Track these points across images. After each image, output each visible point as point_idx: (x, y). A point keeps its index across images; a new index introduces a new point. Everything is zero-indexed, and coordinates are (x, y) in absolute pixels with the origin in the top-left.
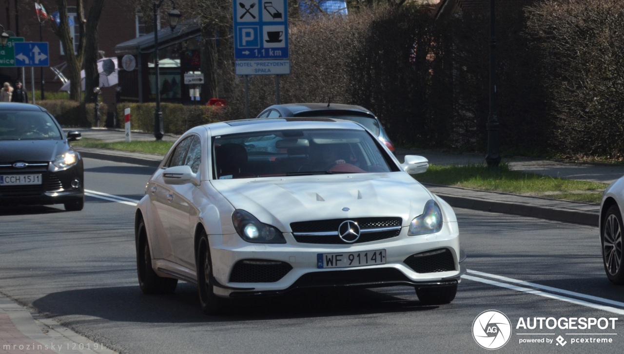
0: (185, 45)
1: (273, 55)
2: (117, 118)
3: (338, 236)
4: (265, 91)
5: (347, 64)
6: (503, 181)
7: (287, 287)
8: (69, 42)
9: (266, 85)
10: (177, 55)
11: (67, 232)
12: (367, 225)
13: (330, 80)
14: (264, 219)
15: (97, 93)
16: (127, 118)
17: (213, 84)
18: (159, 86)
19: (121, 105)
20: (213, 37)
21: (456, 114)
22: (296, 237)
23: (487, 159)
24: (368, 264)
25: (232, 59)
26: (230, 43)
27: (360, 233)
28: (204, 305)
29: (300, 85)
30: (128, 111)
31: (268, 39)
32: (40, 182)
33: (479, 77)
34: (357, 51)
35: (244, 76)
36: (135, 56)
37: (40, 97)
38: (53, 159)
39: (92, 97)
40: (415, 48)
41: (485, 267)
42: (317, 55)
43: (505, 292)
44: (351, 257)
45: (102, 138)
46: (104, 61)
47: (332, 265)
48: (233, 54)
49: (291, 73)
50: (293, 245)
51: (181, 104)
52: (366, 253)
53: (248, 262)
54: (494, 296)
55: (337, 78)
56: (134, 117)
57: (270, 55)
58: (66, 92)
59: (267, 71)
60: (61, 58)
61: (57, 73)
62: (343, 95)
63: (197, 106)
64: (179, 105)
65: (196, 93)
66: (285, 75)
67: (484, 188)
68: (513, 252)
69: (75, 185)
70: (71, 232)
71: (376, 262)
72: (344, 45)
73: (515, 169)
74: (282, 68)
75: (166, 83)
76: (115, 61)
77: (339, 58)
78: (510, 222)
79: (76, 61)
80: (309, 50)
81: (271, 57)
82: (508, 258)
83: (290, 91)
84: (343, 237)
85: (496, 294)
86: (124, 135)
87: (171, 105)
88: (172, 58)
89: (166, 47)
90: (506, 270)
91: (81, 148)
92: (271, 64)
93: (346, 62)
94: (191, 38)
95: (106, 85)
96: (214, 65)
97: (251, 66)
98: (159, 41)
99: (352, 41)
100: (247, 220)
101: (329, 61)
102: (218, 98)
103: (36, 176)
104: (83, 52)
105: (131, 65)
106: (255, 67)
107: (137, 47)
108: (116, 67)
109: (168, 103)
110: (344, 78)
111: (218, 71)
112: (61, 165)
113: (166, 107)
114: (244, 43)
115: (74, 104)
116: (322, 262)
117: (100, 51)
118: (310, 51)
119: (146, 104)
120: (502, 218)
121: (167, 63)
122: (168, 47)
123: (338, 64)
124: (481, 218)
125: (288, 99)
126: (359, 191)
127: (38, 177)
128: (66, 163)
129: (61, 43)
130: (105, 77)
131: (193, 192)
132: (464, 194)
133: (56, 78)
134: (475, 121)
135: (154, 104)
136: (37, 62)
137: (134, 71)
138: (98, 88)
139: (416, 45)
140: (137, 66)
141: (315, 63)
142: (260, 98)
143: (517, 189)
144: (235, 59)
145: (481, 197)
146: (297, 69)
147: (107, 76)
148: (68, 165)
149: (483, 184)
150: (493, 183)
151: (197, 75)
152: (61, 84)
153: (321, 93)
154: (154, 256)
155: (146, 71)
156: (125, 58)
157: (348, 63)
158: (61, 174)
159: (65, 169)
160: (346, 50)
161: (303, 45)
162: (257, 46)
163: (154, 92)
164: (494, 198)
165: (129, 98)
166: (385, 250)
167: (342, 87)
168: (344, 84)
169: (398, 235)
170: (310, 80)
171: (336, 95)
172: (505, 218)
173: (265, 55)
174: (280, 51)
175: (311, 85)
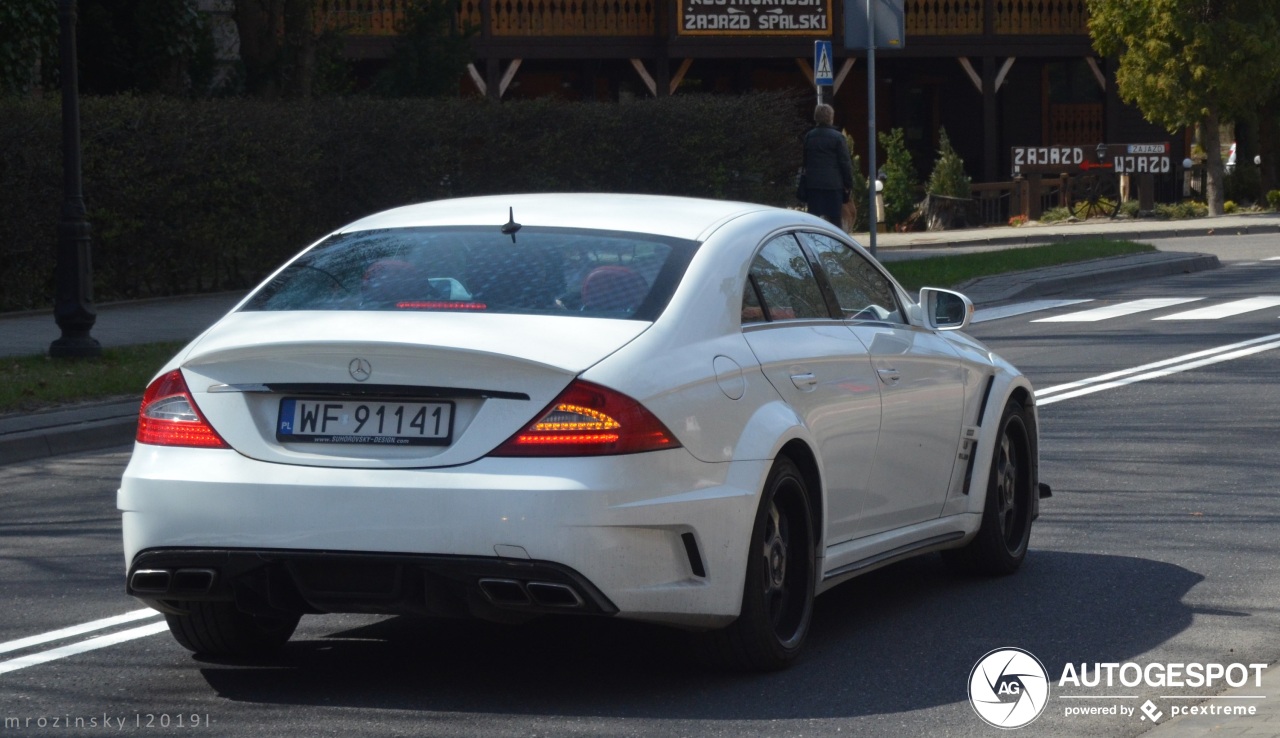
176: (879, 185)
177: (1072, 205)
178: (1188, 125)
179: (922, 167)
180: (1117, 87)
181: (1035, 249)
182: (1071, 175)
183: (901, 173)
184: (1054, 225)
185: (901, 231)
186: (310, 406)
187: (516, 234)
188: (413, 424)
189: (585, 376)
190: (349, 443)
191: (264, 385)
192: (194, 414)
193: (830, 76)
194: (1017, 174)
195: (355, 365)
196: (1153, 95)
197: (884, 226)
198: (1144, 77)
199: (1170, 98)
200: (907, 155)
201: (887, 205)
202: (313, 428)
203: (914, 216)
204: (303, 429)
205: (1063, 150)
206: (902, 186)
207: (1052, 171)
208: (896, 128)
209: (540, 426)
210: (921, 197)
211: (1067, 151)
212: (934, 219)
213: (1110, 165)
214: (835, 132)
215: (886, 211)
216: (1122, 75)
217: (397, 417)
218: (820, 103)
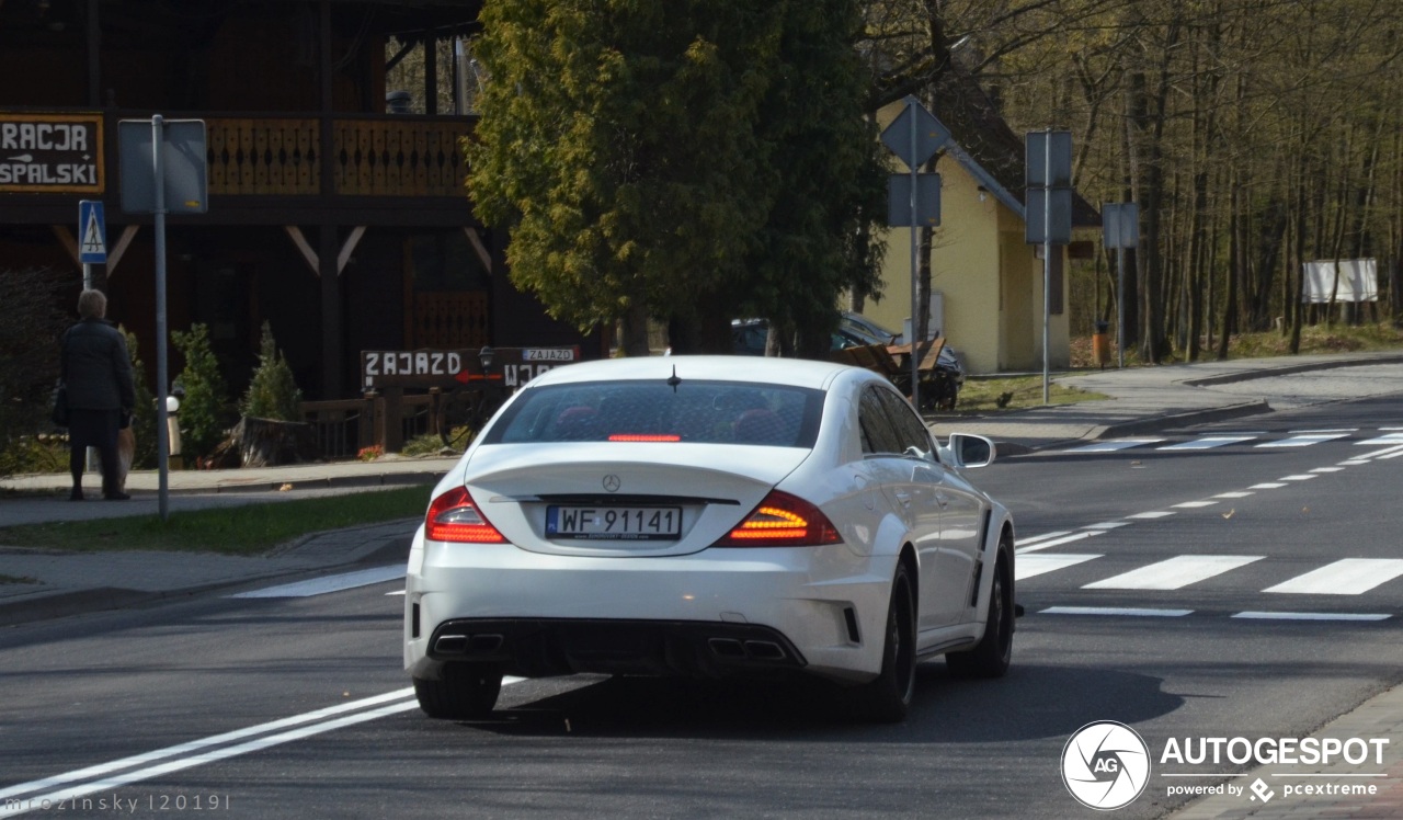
176: (172, 403)
177: (445, 432)
178: (606, 322)
179: (233, 377)
180: (507, 269)
181: (393, 493)
182: (445, 390)
183: (203, 385)
184: (420, 459)
185: (205, 468)
186: (570, 512)
187: (678, 386)
188: (651, 524)
189: (779, 487)
190: (601, 539)
191: (536, 496)
192: (480, 518)
193: (102, 250)
194: (369, 388)
195: (607, 481)
196: (557, 281)
197: (181, 460)
198: (545, 255)
199: (582, 286)
200: (211, 360)
201: (184, 431)
202: (573, 527)
203: (223, 446)
204: (565, 528)
205: (434, 356)
206: (204, 405)
207: (418, 384)
208: (198, 323)
209: (748, 525)
210: (233, 420)
211: (439, 357)
212: (252, 451)
213: (499, 377)
214: (109, 329)
215: (185, 440)
216: (514, 253)
217: (638, 520)
218: (87, 289)
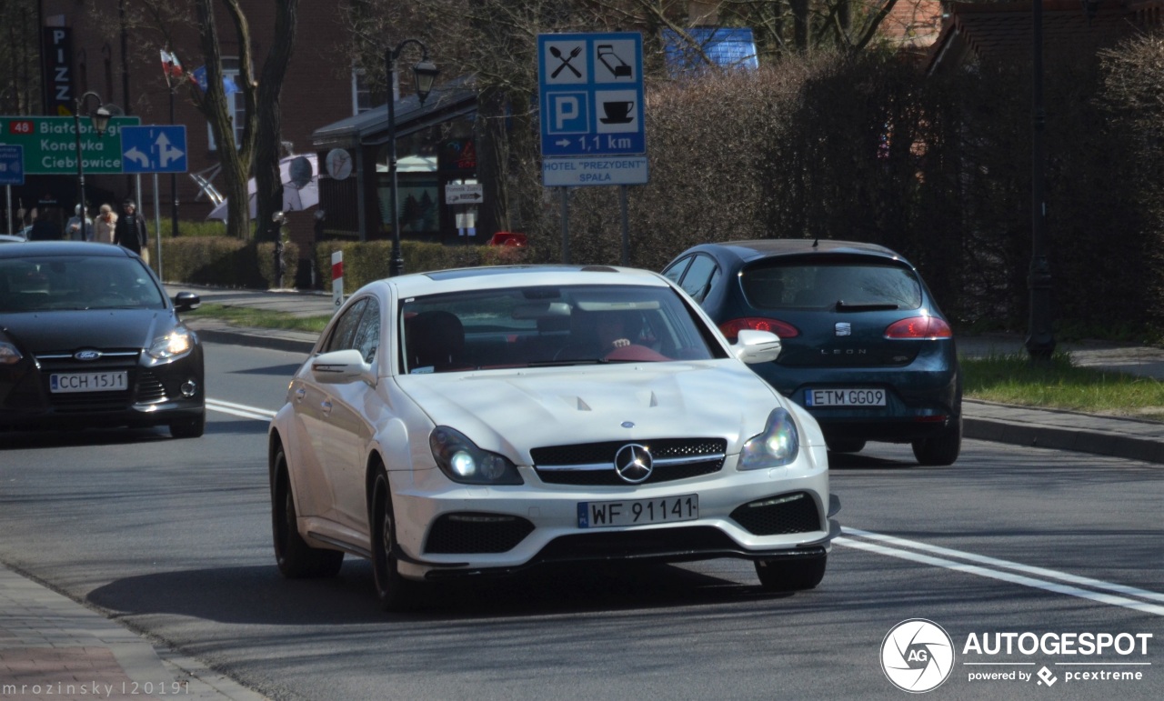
0: (448, 129)
1: (615, 147)
2: (317, 270)
3: (613, 471)
4: (599, 217)
5: (757, 163)
6: (1061, 387)
7: (525, 561)
8: (225, 124)
9: (601, 205)
10: (431, 149)
11: (222, 490)
12: (664, 452)
13: (724, 196)
14: (483, 441)
15: (278, 223)
16: (337, 271)
17: (501, 203)
18: (397, 209)
19: (325, 245)
20: (501, 113)
21: (967, 258)
22: (541, 473)
23: (1028, 345)
24: (666, 520)
25: (537, 157)
26: (533, 125)
27: (652, 466)
28: (383, 593)
29: (667, 204)
30: (338, 257)
31: (605, 116)
32: (124, 387)
33: (1012, 187)
34: (777, 139)
35: (560, 189)
36: (351, 151)
37: (171, 231)
38: (147, 344)
39: (268, 230)
40: (888, 131)
41: (1027, 554)
42: (700, 146)
43: (1066, 603)
44: (637, 509)
45: (289, 310)
46: (292, 160)
47: (603, 521)
48: (539, 147)
49: (650, 182)
50: (536, 488)
51: (440, 244)
52: (664, 501)
53: (457, 518)
54: (1044, 610)
55: (739, 190)
56: (350, 268)
57: (610, 147)
58: (220, 220)
59: (603, 177)
60: (212, 157)
61: (202, 184)
62: (749, 223)
63: (470, 247)
64: (436, 245)
65: (467, 222)
66: (639, 185)
67: (1023, 401)
68: (1080, 525)
69: (189, 391)
70: (232, 489)
71: (680, 516)
72: (751, 128)
73: (1085, 363)
74: (633, 172)
75: (410, 202)
76: (314, 161)
77: (740, 152)
78: (1074, 467)
79: (239, 161)
80: (683, 137)
81: (612, 150)
82: (1069, 537)
83: (648, 217)
84: (622, 473)
85: (1048, 607)
86: (332, 304)
87: (420, 245)
88: (423, 154)
89: (409, 135)
90: (1068, 560)
91: (248, 329)
92: (612, 164)
93: (756, 159)
94: (459, 116)
95: (296, 208)
96: (501, 166)
97: (573, 168)
98: (397, 122)
99: (767, 118)
100: (455, 444)
101: (723, 158)
102: (510, 232)
103: (117, 374)
104: (252, 144)
105: (343, 168)
106: (581, 170)
107: (354, 134)
108: (315, 171)
109: (414, 242)
110: (752, 190)
111: (510, 178)
112: (163, 354)
113: (410, 249)
114: (559, 125)
115: (235, 244)
116: (586, 517)
117: (284, 143)
118: (686, 139)
119: (372, 243)
120: (1058, 459)
121: (413, 164)
122: (415, 132)
123: (740, 164)
124: (1017, 458)
125: (644, 231)
126: (653, 393)
127: (120, 377)
128: (172, 350)
129: (210, 126)
130: (293, 191)
131: (366, 397)
132: (985, 413)
133: (200, 194)
134: (1006, 272)
135: (387, 244)
136: (164, 163)
137: (350, 180)
138: (281, 214)
139: (889, 125)
140: (354, 170)
141: (696, 162)
142: (591, 230)
143: (1087, 402)
144: (541, 155)
145: (1016, 418)
146: (662, 173)
147: (298, 189)
148: (175, 355)
149: (1022, 394)
150: (1041, 391)
151: (469, 186)
152: (210, 205)
153: (708, 219)
154: (300, 512)
155: (373, 180)
156: (331, 156)
157: (760, 162)
158: (162, 370)
159: (170, 361)
160: (756, 137)
161: (674, 127)
162: (585, 129)
163: (387, 220)
164: (1042, 419)
165: (340, 232)
166: (696, 495)
167: (748, 207)
168: (752, 203)
169: (719, 469)
170: (686, 195)
171: (737, 224)
172: (1063, 458)
173: (601, 147)
174: (629, 140)
175: (688, 204)
